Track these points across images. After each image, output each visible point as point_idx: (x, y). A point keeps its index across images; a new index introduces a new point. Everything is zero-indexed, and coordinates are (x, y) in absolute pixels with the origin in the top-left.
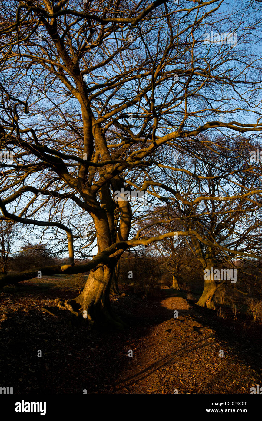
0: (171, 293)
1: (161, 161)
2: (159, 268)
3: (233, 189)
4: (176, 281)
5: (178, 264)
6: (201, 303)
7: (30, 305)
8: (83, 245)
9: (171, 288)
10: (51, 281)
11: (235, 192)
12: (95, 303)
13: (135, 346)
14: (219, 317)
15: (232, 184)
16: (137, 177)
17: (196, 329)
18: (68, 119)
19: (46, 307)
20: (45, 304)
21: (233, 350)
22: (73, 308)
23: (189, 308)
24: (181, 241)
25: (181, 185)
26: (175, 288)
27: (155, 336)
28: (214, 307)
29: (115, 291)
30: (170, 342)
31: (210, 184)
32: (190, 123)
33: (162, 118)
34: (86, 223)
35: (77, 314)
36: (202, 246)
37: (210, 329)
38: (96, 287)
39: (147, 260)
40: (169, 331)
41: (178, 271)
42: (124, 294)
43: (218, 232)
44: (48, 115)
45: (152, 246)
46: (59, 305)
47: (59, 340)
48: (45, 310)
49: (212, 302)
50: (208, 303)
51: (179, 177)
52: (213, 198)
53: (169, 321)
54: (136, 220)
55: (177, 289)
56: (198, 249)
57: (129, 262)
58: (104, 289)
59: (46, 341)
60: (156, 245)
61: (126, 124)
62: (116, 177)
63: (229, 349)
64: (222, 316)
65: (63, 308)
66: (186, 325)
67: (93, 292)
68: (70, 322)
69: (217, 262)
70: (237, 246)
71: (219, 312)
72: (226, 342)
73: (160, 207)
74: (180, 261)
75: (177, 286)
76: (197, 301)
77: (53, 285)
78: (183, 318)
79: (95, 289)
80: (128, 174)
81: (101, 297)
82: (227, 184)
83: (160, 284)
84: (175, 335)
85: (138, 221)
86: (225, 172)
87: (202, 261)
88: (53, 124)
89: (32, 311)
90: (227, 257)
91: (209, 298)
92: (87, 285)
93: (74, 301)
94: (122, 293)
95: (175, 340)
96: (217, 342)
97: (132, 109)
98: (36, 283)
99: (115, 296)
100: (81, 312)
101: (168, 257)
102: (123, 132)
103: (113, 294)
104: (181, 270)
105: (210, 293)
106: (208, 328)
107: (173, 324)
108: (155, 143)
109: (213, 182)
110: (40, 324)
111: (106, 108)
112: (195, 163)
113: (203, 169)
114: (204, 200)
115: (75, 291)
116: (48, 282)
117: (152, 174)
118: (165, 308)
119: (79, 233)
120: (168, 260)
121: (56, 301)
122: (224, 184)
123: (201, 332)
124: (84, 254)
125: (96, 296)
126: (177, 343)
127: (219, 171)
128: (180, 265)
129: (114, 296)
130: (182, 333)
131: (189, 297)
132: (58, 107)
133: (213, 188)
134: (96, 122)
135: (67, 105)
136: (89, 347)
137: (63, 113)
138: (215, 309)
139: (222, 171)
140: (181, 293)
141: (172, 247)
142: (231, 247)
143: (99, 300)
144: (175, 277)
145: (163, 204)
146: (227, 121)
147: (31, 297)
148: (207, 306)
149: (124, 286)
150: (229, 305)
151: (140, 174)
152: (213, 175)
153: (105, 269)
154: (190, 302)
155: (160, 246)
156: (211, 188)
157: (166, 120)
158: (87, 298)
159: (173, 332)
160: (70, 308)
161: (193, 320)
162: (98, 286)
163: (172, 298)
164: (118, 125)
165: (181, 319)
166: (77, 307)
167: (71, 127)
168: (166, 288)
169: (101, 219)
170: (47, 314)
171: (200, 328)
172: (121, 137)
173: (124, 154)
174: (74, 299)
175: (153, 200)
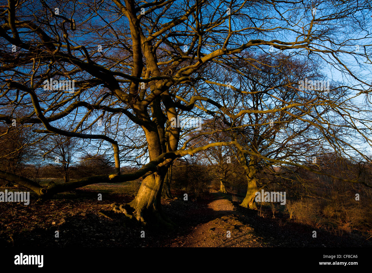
0: (219, 196)
1: (209, 78)
2: (208, 175)
3: (275, 103)
4: (224, 186)
5: (225, 171)
6: (244, 204)
7: (88, 210)
8: (139, 155)
9: (219, 192)
10: (110, 187)
11: (276, 106)
12: (147, 207)
13: (181, 244)
14: (259, 216)
15: (274, 99)
16: (188, 93)
17: (237, 227)
18: (121, 37)
19: (102, 211)
20: (102, 208)
21: (268, 244)
22: (127, 211)
23: (234, 209)
24: (228, 150)
25: (228, 100)
26: (222, 191)
27: (200, 234)
28: (256, 207)
29: (168, 195)
30: (213, 239)
31: (254, 98)
32: (236, 42)
33: (210, 37)
34: (140, 135)
35: (131, 217)
36: (246, 155)
37: (249, 227)
38: (148, 193)
39: (197, 167)
40: (213, 229)
41: (226, 177)
42: (176, 198)
43: (260, 142)
44: (101, 33)
45: (203, 155)
46: (114, 209)
47: (114, 240)
48: (101, 214)
49: (254, 203)
50: (251, 204)
51: (226, 92)
52: (257, 112)
53: (214, 221)
54: (187, 132)
55: (224, 192)
56: (242, 157)
57: (181, 170)
58: (156, 194)
59: (102, 241)
60: (205, 154)
61: (176, 42)
62: (165, 93)
63: (264, 244)
64: (262, 215)
65: (118, 212)
66: (229, 224)
67: (145, 197)
68: (124, 224)
69: (258, 169)
70: (277, 154)
71: (260, 212)
72: (262, 238)
73: (208, 120)
74: (227, 168)
75: (224, 190)
76: (241, 203)
77: (112, 191)
78: (227, 218)
79: (147, 194)
80: (179, 90)
81: (153, 201)
82: (269, 98)
83: (209, 188)
84: (218, 233)
85: (188, 133)
86: (268, 87)
87: (246, 168)
88: (106, 42)
89: (89, 215)
90: (267, 165)
91: (252, 200)
92: (140, 191)
93: (128, 205)
94: (174, 197)
95: (217, 237)
96: (254, 238)
97: (181, 28)
98: (96, 189)
99: (168, 199)
100: (134, 215)
101: (217, 165)
102: (173, 50)
103: (167, 198)
104: (228, 176)
105: (252, 196)
106: (248, 226)
107: (217, 223)
108: (200, 61)
109: (257, 97)
110: (96, 226)
111: (157, 27)
112: (240, 79)
113: (248, 85)
114: (248, 113)
115: (131, 196)
116: (107, 189)
117: (202, 89)
118: (212, 210)
119: (134, 144)
120: (217, 167)
121: (112, 205)
122: (266, 99)
123: (241, 230)
124: (139, 163)
125: (148, 200)
126: (219, 240)
127: (262, 87)
128: (227, 171)
129: (166, 200)
130: (224, 231)
131: (234, 199)
132: (110, 25)
133: (257, 102)
134: (146, 40)
135: (119, 23)
136: (140, 245)
137: (115, 32)
138: (256, 209)
139: (264, 86)
140: (227, 196)
141: (220, 155)
142: (272, 155)
143: (151, 204)
144: (222, 182)
145: (211, 117)
146: (270, 39)
147: (90, 202)
148: (250, 207)
149: (177, 190)
150: (269, 206)
151: (190, 90)
152: (257, 90)
153: (157, 176)
154: (235, 204)
155: (209, 155)
156: (255, 103)
157: (214, 39)
158: (140, 202)
159: (216, 231)
160: (125, 212)
161: (236, 219)
162: (150, 191)
163: (219, 200)
164: (168, 43)
165: (225, 219)
166: (130, 210)
167: (124, 45)
168: (214, 191)
169: (152, 132)
170: (104, 217)
171: (240, 226)
172: (171, 54)
173: (171, 71)
174: (128, 204)
175: (202, 114)
